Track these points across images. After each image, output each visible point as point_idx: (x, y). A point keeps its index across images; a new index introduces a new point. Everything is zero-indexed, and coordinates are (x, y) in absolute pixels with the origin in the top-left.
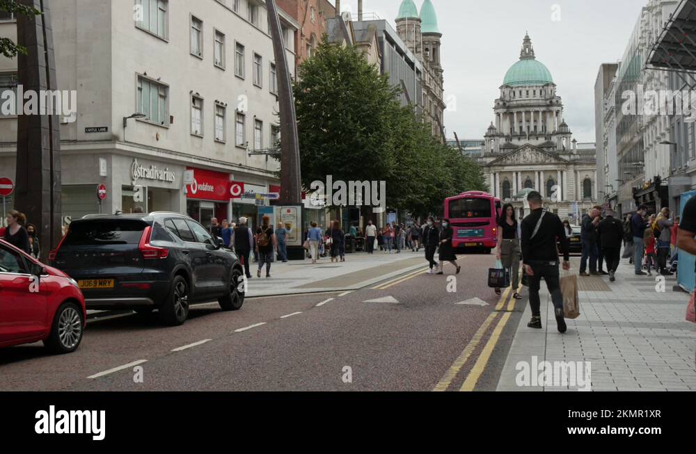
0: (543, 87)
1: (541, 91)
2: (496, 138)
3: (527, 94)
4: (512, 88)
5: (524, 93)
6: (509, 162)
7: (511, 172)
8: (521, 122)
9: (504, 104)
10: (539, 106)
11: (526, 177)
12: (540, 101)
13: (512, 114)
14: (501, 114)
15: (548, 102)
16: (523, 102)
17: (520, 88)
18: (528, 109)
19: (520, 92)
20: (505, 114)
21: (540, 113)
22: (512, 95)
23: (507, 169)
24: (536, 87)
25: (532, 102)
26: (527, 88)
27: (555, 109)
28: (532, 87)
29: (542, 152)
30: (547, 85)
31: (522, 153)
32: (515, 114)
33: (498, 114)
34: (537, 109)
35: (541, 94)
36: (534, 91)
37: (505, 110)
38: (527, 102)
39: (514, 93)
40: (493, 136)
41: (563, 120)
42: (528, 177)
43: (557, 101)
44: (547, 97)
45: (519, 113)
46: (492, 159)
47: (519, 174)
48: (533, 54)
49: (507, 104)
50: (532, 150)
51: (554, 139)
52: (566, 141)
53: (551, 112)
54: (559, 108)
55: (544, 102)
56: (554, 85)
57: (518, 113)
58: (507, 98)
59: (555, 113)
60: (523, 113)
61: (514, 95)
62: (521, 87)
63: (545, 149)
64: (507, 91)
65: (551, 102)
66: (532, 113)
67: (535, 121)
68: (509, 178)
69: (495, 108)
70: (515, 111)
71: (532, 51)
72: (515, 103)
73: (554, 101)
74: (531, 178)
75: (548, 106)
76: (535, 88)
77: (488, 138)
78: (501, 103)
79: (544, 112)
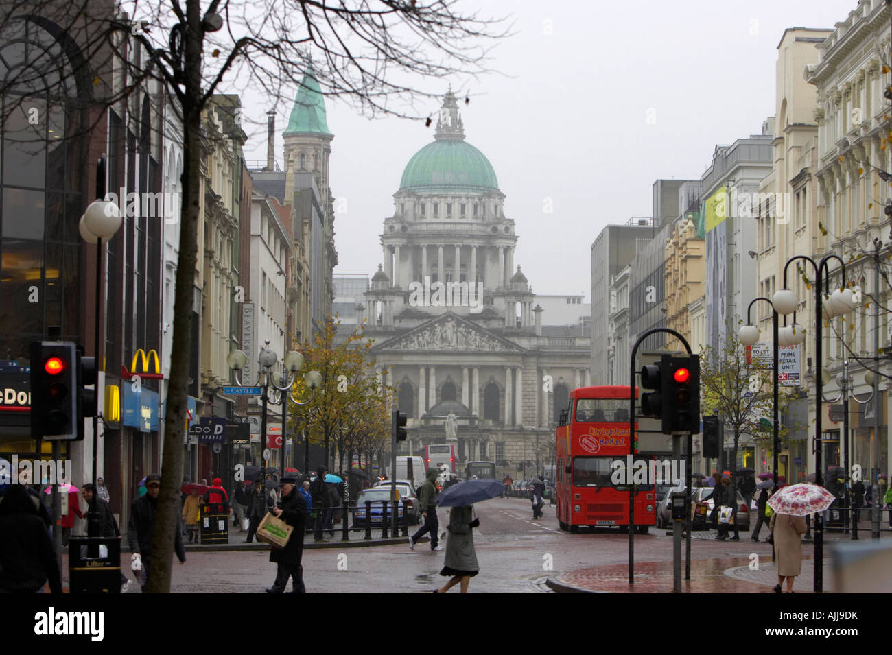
0: (480, 199)
1: (475, 207)
2: (387, 298)
3: (449, 211)
4: (419, 197)
5: (442, 209)
6: (413, 347)
7: (416, 368)
8: (435, 265)
9: (404, 229)
10: (472, 237)
11: (444, 379)
12: (475, 228)
13: (418, 249)
14: (397, 250)
15: (489, 230)
16: (441, 227)
17: (435, 199)
18: (449, 242)
19: (436, 206)
20: (404, 248)
21: (474, 251)
22: (418, 211)
23: (407, 360)
24: (467, 198)
25: (458, 227)
26: (450, 200)
27: (501, 243)
28: (460, 197)
29: (478, 329)
30: (489, 196)
31: (439, 329)
32: (424, 250)
33: (391, 249)
34: (467, 242)
35: (475, 212)
36: (463, 206)
37: (404, 241)
38: (448, 227)
39: (423, 206)
40: (383, 293)
41: (519, 268)
42: (449, 377)
43: (507, 229)
44: (489, 218)
45: (432, 249)
46: (379, 341)
47: (432, 371)
48: (461, 130)
49: (410, 230)
50: (459, 324)
51: (500, 304)
52: (524, 310)
53: (495, 249)
54: (510, 243)
55: (481, 228)
56: (502, 196)
57: (429, 248)
58: (410, 218)
59: (501, 251)
60: (441, 250)
61: (423, 212)
62: (437, 196)
63: (481, 324)
64: (409, 204)
65: (495, 229)
66: (458, 251)
67: (463, 266)
68: (412, 377)
69: (384, 237)
70: (424, 243)
71: (460, 122)
72: (424, 227)
73: (501, 228)
74: (456, 380)
75: (489, 237)
76: (464, 200)
77: (372, 298)
78: (397, 227)
79: (480, 249)
